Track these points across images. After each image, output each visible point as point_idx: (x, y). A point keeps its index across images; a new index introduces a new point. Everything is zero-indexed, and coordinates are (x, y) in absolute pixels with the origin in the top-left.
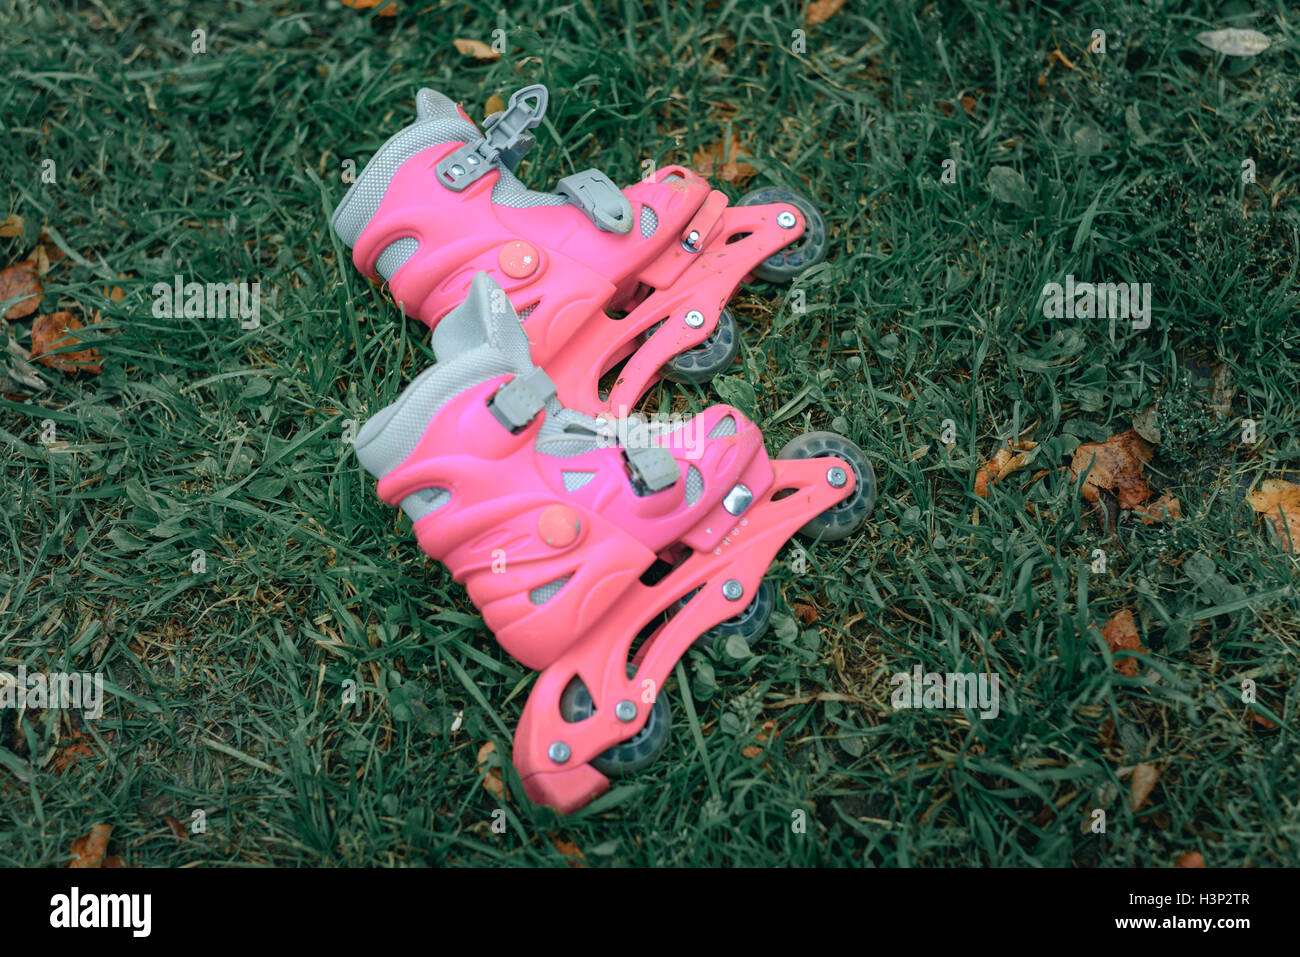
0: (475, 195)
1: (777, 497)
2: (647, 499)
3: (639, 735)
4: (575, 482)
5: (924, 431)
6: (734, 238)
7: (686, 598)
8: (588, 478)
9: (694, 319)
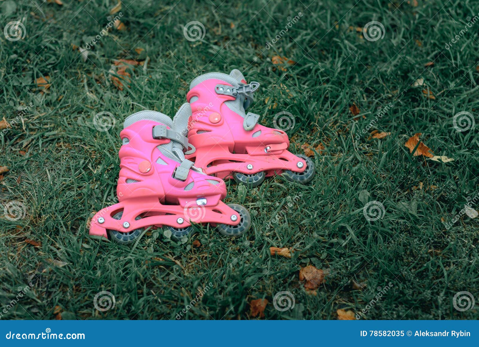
0: (221, 97)
1: (215, 210)
2: (174, 179)
3: (126, 234)
4: (160, 162)
5: (275, 231)
6: (282, 159)
7: (167, 214)
8: (165, 164)
9: (250, 167)
